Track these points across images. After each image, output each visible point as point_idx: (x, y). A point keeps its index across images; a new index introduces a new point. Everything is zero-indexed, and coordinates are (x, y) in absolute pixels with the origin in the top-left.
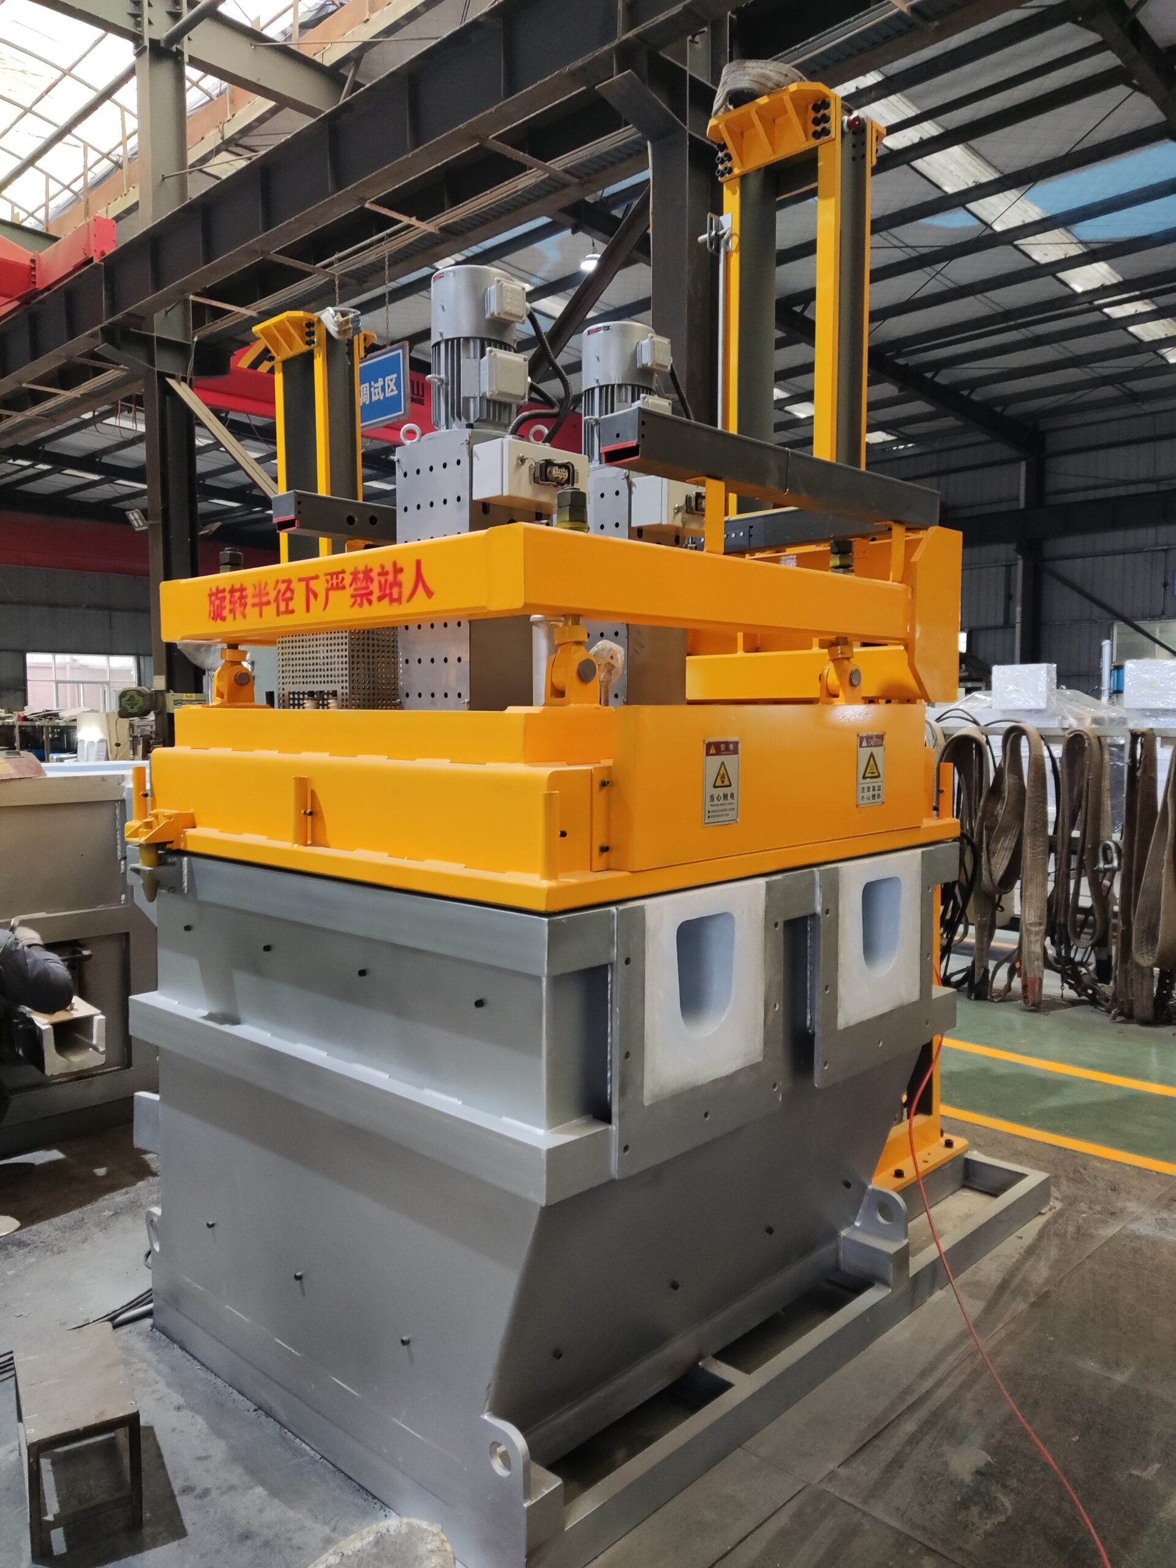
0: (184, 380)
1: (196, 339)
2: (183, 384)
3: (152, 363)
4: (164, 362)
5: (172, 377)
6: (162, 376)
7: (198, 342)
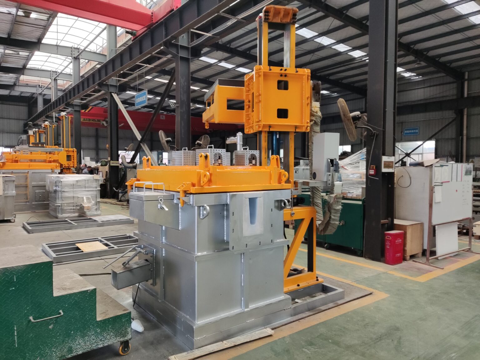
0: (116, 93)
1: (118, 84)
2: (115, 94)
3: (108, 90)
4: (112, 89)
5: (113, 93)
6: (111, 93)
7: (119, 85)
